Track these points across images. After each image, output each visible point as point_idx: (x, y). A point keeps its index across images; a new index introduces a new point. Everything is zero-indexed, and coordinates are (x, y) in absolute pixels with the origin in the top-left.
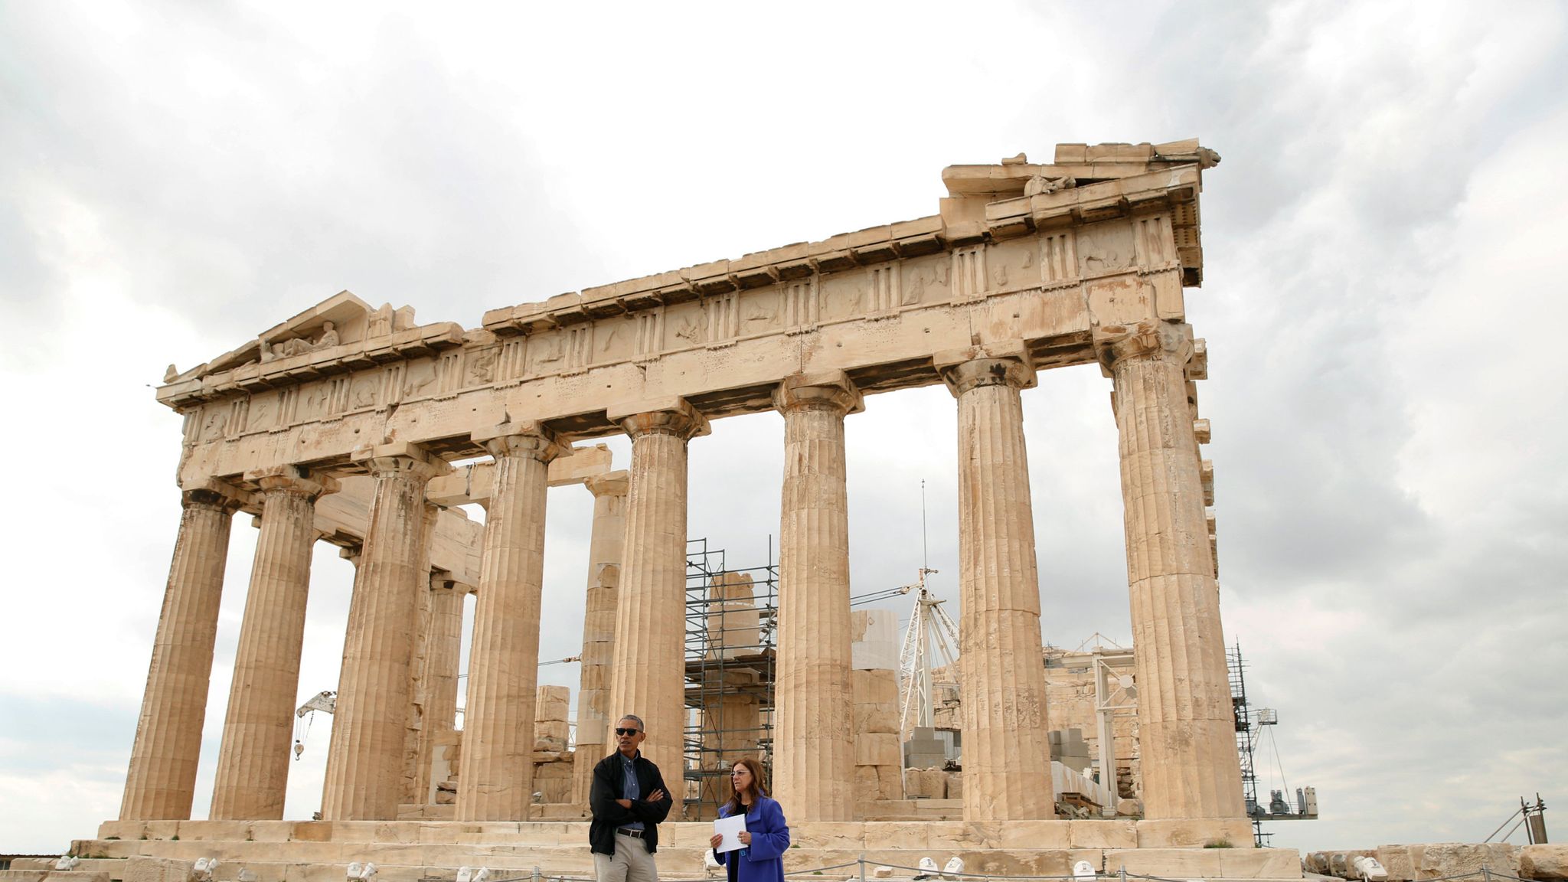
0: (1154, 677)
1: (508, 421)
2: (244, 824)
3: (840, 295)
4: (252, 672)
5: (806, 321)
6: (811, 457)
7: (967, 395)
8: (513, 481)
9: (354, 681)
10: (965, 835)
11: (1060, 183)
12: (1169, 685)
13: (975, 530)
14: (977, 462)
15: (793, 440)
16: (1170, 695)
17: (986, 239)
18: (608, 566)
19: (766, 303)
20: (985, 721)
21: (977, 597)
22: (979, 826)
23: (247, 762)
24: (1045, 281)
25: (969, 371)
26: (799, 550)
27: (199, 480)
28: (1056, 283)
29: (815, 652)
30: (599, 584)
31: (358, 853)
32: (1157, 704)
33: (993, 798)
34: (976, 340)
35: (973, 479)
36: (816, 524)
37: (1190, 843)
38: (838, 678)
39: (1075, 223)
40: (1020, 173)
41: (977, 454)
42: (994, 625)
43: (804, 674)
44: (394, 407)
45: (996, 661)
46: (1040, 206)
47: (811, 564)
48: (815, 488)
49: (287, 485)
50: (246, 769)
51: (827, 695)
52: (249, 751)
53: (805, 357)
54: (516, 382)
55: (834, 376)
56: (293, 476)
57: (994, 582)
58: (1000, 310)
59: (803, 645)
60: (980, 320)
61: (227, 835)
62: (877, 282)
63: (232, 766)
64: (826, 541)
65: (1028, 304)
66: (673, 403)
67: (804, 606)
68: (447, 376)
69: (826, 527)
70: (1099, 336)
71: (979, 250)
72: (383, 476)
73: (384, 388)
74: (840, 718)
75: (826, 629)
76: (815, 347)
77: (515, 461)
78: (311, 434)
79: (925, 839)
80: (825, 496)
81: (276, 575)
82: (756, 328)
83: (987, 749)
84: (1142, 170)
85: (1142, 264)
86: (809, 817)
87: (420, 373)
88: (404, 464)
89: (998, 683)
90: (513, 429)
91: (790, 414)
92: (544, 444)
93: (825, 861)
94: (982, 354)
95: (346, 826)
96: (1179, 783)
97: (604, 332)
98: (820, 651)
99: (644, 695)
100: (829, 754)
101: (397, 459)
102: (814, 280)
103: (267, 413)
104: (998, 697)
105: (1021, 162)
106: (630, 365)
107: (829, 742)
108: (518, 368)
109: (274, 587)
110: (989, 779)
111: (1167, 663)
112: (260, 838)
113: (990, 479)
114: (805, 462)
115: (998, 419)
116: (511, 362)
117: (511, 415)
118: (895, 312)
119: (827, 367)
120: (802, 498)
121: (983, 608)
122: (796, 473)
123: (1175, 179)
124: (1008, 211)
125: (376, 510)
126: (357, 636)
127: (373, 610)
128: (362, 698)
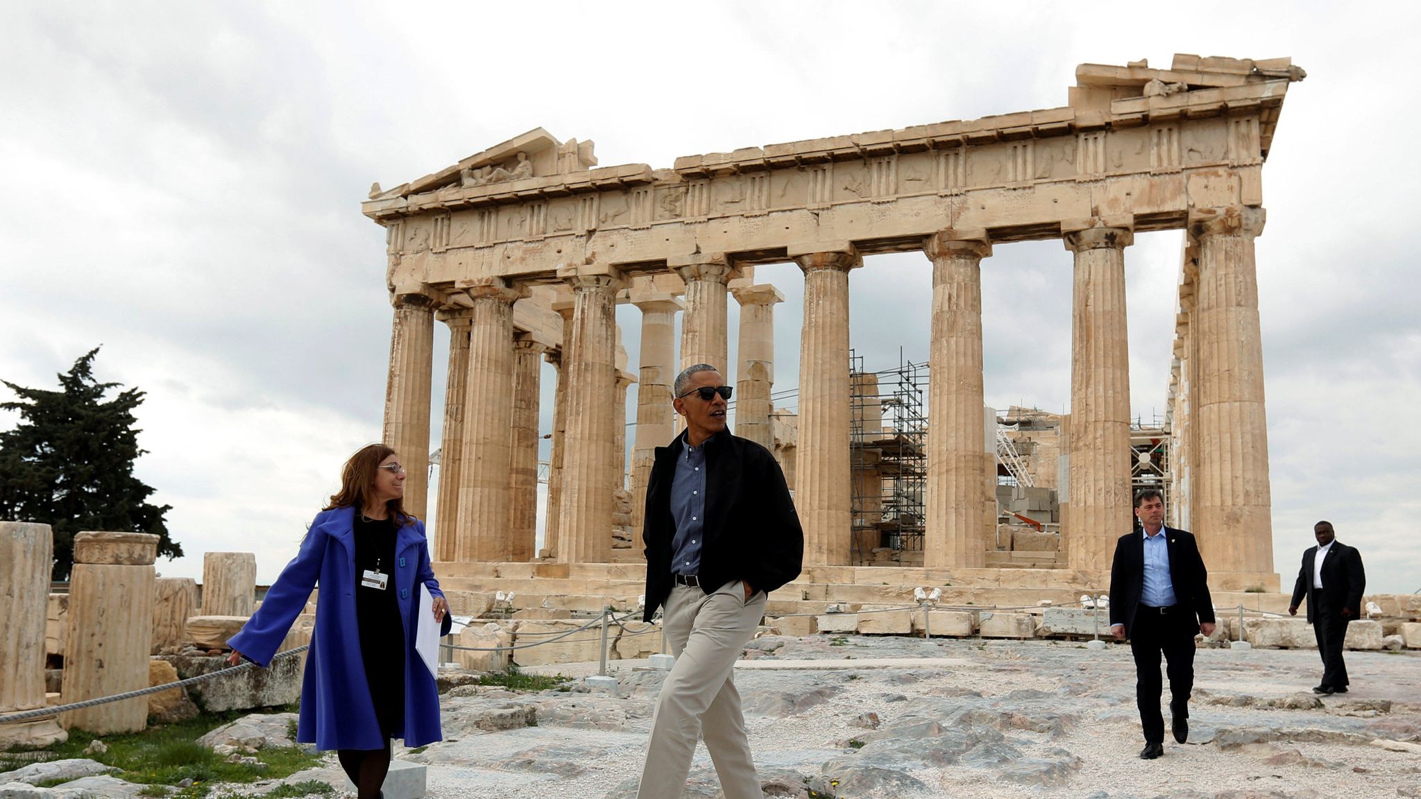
0: (1216, 474)
1: (698, 252)
2: (491, 565)
3: (984, 164)
4: (481, 448)
5: (956, 186)
6: (958, 296)
7: (1085, 256)
8: (705, 301)
9: (577, 456)
10: (1074, 580)
11: (1174, 87)
12: (1228, 482)
13: (1088, 360)
14: (1091, 308)
15: (943, 282)
16: (1228, 487)
17: (1108, 128)
18: (756, 363)
19: (922, 167)
20: (1091, 501)
21: (1087, 411)
22: (1084, 573)
23: (485, 517)
24: (1153, 166)
25: (1088, 236)
26: (949, 369)
27: (410, 284)
28: (1162, 169)
29: (962, 446)
30: (749, 378)
31: (601, 587)
32: (1217, 493)
33: (1095, 554)
34: (1095, 212)
35: (1088, 321)
36: (962, 349)
37: (1235, 589)
38: (977, 465)
39: (1182, 120)
40: (1141, 75)
41: (1091, 302)
42: (1100, 432)
43: (953, 462)
44: (591, 233)
45: (1101, 458)
46: (1157, 105)
47: (958, 381)
48: (960, 322)
49: (495, 293)
50: (485, 523)
51: (970, 478)
52: (485, 509)
53: (955, 215)
54: (704, 218)
55: (980, 234)
56: (500, 286)
57: (1101, 400)
58: (1116, 188)
59: (952, 441)
60: (1098, 196)
61: (476, 573)
62: (1015, 156)
63: (473, 521)
64: (970, 362)
65: (1140, 184)
66: (845, 247)
67: (953, 412)
68: (639, 210)
69: (969, 353)
70: (1194, 216)
71: (1101, 136)
72: (586, 291)
73: (584, 216)
74: (979, 494)
75: (969, 429)
76: (963, 208)
77: (705, 285)
78: (516, 251)
79: (1044, 581)
80: (969, 328)
81: (493, 368)
82: (912, 189)
83: (1091, 520)
84: (1242, 81)
85: (1233, 158)
86: (957, 565)
87: (613, 204)
88: (603, 282)
89: (1102, 474)
90: (705, 258)
91: (940, 261)
92: (727, 270)
93: (976, 595)
94: (1100, 224)
95: (581, 567)
96: (1230, 549)
97: (779, 181)
98: (966, 446)
99: (826, 474)
100: (971, 520)
101: (598, 278)
102: (962, 151)
103: (469, 230)
104: (1101, 484)
105: (1143, 66)
106: (805, 211)
107: (971, 512)
108: (704, 205)
109: (492, 378)
110: (1092, 541)
111: (1228, 465)
112: (507, 576)
113: (1100, 322)
114: (954, 300)
115: (1108, 275)
116: (696, 202)
117: (701, 246)
118: (1030, 183)
119: (972, 225)
120: (952, 326)
121: (1092, 418)
122: (946, 308)
123: (1266, 91)
124: (1129, 108)
125: (583, 319)
126: (576, 421)
127: (588, 400)
128: (584, 471)
